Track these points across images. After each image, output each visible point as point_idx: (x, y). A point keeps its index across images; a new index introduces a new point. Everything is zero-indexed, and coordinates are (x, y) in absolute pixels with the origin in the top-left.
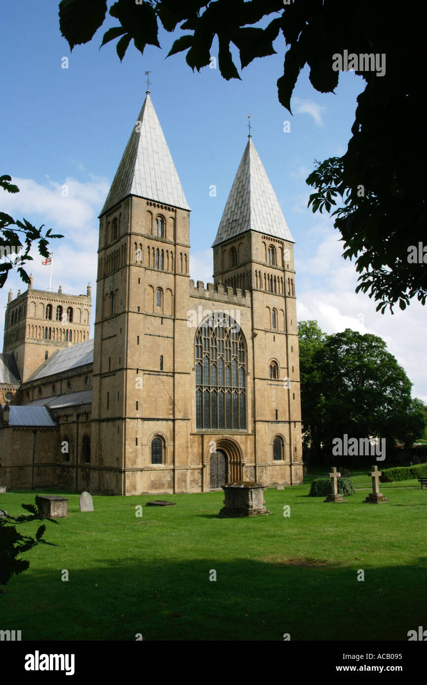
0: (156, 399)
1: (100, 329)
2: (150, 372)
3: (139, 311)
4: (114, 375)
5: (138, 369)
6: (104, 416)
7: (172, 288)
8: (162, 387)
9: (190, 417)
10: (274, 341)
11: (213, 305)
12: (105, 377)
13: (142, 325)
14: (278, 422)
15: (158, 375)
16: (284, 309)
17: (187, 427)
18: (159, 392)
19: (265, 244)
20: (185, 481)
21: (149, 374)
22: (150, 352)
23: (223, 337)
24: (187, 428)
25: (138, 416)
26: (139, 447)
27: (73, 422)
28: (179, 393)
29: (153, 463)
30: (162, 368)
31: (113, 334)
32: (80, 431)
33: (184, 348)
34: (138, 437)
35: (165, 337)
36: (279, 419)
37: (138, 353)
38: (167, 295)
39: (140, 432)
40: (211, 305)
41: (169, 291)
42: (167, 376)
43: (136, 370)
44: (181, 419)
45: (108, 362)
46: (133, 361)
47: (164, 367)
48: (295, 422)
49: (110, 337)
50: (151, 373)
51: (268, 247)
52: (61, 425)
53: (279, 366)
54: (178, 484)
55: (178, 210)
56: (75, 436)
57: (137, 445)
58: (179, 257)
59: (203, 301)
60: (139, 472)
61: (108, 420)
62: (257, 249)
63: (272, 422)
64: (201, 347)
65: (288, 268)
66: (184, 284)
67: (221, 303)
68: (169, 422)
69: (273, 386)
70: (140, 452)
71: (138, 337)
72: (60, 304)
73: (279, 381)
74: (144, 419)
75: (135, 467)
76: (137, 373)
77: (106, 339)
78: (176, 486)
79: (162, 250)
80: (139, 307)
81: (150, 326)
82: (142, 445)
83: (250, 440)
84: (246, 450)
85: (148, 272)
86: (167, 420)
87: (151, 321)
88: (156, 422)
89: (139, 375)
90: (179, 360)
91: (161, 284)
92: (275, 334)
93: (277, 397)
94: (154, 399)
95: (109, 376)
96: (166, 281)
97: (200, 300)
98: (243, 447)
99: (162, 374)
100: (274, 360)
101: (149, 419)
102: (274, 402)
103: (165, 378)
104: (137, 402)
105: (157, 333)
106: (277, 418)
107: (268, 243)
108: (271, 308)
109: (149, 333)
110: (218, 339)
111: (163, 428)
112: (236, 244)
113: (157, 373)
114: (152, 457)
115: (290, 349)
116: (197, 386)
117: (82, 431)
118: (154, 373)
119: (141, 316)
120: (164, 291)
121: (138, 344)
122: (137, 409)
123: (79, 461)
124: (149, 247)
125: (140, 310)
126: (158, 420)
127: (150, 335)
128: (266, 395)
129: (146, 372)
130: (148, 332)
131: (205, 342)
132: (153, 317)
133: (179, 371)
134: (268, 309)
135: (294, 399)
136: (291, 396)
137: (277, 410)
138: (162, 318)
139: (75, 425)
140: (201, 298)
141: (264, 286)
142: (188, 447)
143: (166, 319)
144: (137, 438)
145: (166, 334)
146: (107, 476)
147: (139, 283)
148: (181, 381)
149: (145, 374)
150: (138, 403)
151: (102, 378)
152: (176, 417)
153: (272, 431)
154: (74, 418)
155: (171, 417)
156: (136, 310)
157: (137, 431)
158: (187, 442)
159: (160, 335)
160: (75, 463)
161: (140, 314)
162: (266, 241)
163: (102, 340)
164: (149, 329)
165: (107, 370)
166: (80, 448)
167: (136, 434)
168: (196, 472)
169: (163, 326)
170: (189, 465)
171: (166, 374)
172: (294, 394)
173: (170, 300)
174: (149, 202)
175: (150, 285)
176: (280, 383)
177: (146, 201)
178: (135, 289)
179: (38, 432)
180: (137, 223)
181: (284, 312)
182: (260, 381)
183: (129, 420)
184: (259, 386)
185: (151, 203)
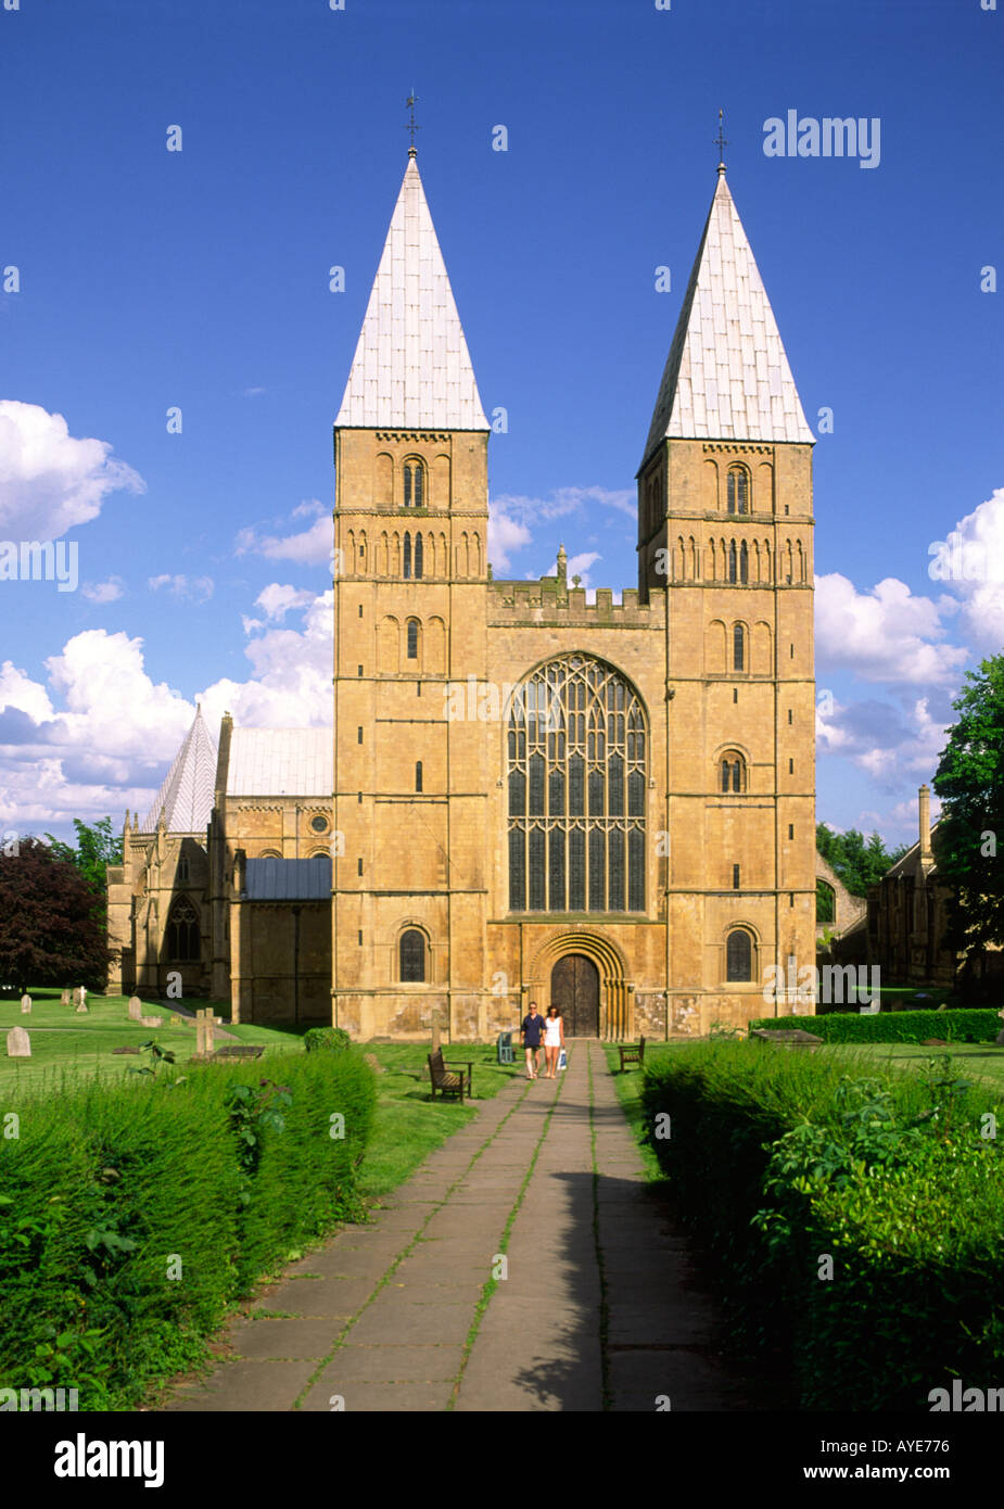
0: (406, 853)
2: (392, 798)
3: (361, 674)
5: (362, 795)
7: (443, 612)
8: (420, 826)
9: (488, 888)
10: (735, 701)
11: (555, 637)
13: (369, 702)
14: (740, 894)
15: (412, 802)
16: (770, 618)
17: (480, 907)
18: (413, 837)
19: (716, 465)
20: (474, 1018)
21: (391, 802)
22: (390, 757)
23: (582, 707)
24: (480, 910)
25: (363, 887)
26: (366, 948)
28: (460, 837)
29: (403, 980)
30: (419, 788)
34: (363, 928)
35: (427, 722)
37: (361, 761)
38: (432, 633)
39: (368, 918)
40: (548, 637)
41: (437, 622)
42: (433, 802)
43: (357, 797)
44: (465, 892)
46: (351, 779)
47: (424, 785)
48: (792, 893)
50: (394, 799)
51: (724, 470)
53: (747, 761)
54: (458, 1023)
55: (454, 435)
57: (361, 944)
58: (459, 542)
59: (528, 631)
60: (366, 997)
62: (685, 482)
63: (721, 894)
64: (523, 733)
65: (787, 513)
66: (472, 602)
67: (577, 630)
68: (438, 898)
69: (728, 811)
70: (369, 958)
71: (361, 728)
73: (746, 797)
74: (376, 894)
75: (357, 986)
76: (360, 801)
78: (454, 1026)
79: (418, 534)
80: (361, 667)
81: (390, 703)
82: (373, 944)
83: (654, 934)
84: (639, 957)
85: (384, 588)
86: (432, 893)
87: (393, 692)
88: (408, 897)
89: (364, 805)
90: (458, 768)
91: (416, 610)
92: (736, 686)
93: (736, 834)
94: (401, 852)
96: (426, 601)
97: (518, 629)
98: (630, 951)
99: (422, 799)
100: (734, 747)
101: (390, 894)
102: (728, 846)
103: (428, 809)
104: (360, 860)
105: (406, 716)
106: (736, 885)
107: (724, 458)
108: (730, 621)
109: (388, 718)
110: (569, 711)
111: (419, 910)
113: (409, 800)
114: (402, 968)
115: (782, 717)
116: (512, 820)
118: (402, 799)
119: (366, 685)
120: (424, 622)
121: (360, 742)
122: (360, 874)
124: (383, 533)
125: (364, 673)
126: (411, 894)
127: (391, 721)
128: (702, 833)
129: (382, 799)
130: (383, 715)
132: (397, 684)
133: (458, 791)
134: (720, 626)
135: (791, 837)
136: (784, 831)
137: (736, 868)
138: (419, 682)
140: (521, 624)
141: (708, 572)
142: (481, 949)
143: (428, 684)
144: (360, 932)
145: (428, 716)
147: (361, 616)
148: (464, 811)
149: (377, 802)
150: (364, 861)
152: (453, 887)
153: (722, 916)
155: (443, 888)
156: (356, 674)
157: (360, 918)
158: (481, 939)
159: (415, 719)
161: (363, 682)
162: (717, 456)
164: (387, 709)
167: (360, 924)
168: (504, 1002)
169: (422, 698)
170: (485, 986)
171: (429, 799)
172: (791, 826)
173: (441, 640)
174: (381, 433)
175: (390, 617)
176: (750, 801)
177: (373, 433)
178: (350, 631)
179: (303, 912)
180: (354, 487)
181: (773, 629)
182: (684, 799)
183: (343, 895)
184: (679, 811)
185: (385, 435)
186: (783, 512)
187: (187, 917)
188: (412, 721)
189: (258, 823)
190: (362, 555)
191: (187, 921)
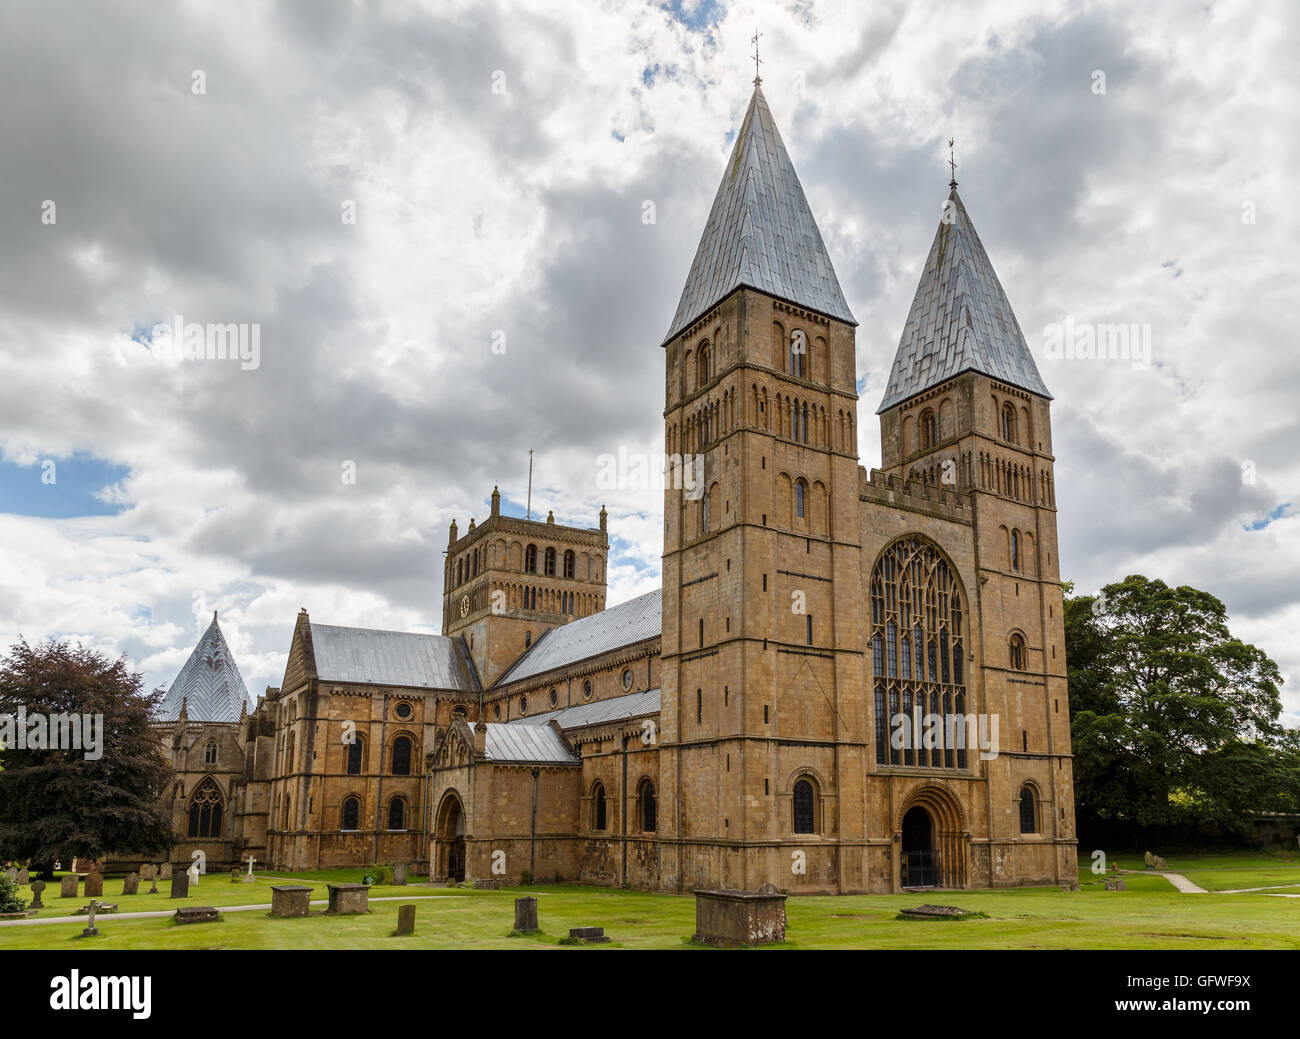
0: (802, 702)
1: (675, 565)
2: (787, 649)
3: (764, 523)
4: (713, 654)
5: (765, 641)
6: (691, 736)
7: (825, 478)
8: (812, 678)
9: (865, 741)
10: (1017, 594)
11: (903, 518)
12: (689, 660)
13: (772, 553)
14: (1029, 757)
15: (805, 654)
16: (1034, 531)
17: (861, 759)
18: (806, 688)
19: (996, 400)
20: (859, 869)
21: (787, 652)
22: (786, 607)
23: (922, 583)
24: (861, 763)
25: (768, 735)
26: (772, 797)
27: (615, 753)
28: (844, 691)
29: (796, 833)
30: (810, 641)
31: (707, 573)
32: (629, 769)
33: (851, 601)
34: (771, 777)
35: (815, 578)
36: (1030, 751)
37: (766, 608)
38: (816, 496)
39: (773, 767)
40: (898, 517)
41: (819, 487)
42: (820, 656)
43: (763, 643)
44: (849, 744)
45: (698, 630)
46: (757, 624)
47: (814, 638)
48: (1060, 758)
49: (701, 580)
50: (790, 649)
51: (1000, 405)
52: (585, 761)
53: (1026, 645)
54: (847, 874)
55: (832, 322)
56: (619, 779)
57: (767, 794)
58: (836, 417)
59: (884, 508)
60: (773, 850)
61: (699, 745)
62: (983, 409)
63: (1017, 756)
64: (881, 601)
65: (1041, 449)
66: (848, 474)
67: (917, 515)
68: (826, 749)
69: (1018, 685)
70: (774, 808)
71: (765, 576)
72: (551, 543)
73: (1027, 674)
74: (781, 743)
76: (765, 648)
77: (690, 584)
78: (843, 878)
79: (805, 404)
80: (764, 516)
81: (786, 556)
82: (778, 794)
83: (978, 789)
84: (970, 810)
85: (781, 447)
86: (823, 745)
87: (788, 544)
88: (803, 747)
89: (767, 652)
90: (842, 624)
91: (804, 472)
92: (1018, 581)
93: (1025, 705)
94: (797, 702)
95: (701, 657)
96: (812, 466)
97: (877, 506)
98: (965, 804)
99: (812, 651)
100: (1018, 632)
101: (789, 743)
102: (1020, 715)
103: (815, 661)
104: (766, 707)
105: (799, 570)
106: (1025, 749)
107: (1002, 397)
108: (1011, 528)
109: (785, 570)
110: (911, 586)
111: (815, 761)
112: (933, 403)
113: (802, 650)
114: (795, 818)
115: (1047, 612)
116: (876, 679)
117: (637, 768)
118: (797, 650)
119: (769, 535)
120: (811, 485)
121: (765, 590)
122: (766, 722)
123: (629, 828)
124: (778, 395)
125: (768, 523)
126: (806, 744)
127: (787, 573)
128: (1005, 702)
129: (781, 648)
130: (783, 567)
131: (888, 592)
132: (792, 539)
133: (843, 647)
134: (1004, 531)
135: (1057, 712)
136: (1052, 706)
137: (1025, 733)
138: (808, 540)
139: (620, 758)
140: (879, 502)
141: (996, 485)
142: (863, 801)
143: (816, 543)
144: (767, 780)
145: (816, 573)
146: (701, 857)
147: (764, 468)
148: (848, 667)
149: (779, 651)
150: (769, 708)
151: (682, 661)
152: (841, 740)
153: (1018, 774)
154: (617, 745)
155: (830, 739)
156: (761, 523)
157: (766, 766)
158: (862, 791)
159: (807, 574)
160: (621, 833)
161: (767, 531)
162: (999, 395)
163: (682, 586)
164: (784, 561)
165: (696, 646)
166: (631, 803)
167: (766, 772)
168: (879, 853)
169: (811, 555)
170: (866, 837)
171: (817, 652)
172: (1056, 701)
173: (822, 504)
174: (778, 302)
175: (784, 474)
176: (1029, 679)
177: (771, 300)
178: (756, 480)
179: (542, 774)
180: (757, 345)
181: (1035, 539)
182: (993, 672)
183: (752, 743)
184: (991, 682)
185: (781, 305)
186: (1038, 448)
187: (211, 798)
188: (804, 576)
189: (348, 707)
190: (762, 410)
191: (211, 801)
